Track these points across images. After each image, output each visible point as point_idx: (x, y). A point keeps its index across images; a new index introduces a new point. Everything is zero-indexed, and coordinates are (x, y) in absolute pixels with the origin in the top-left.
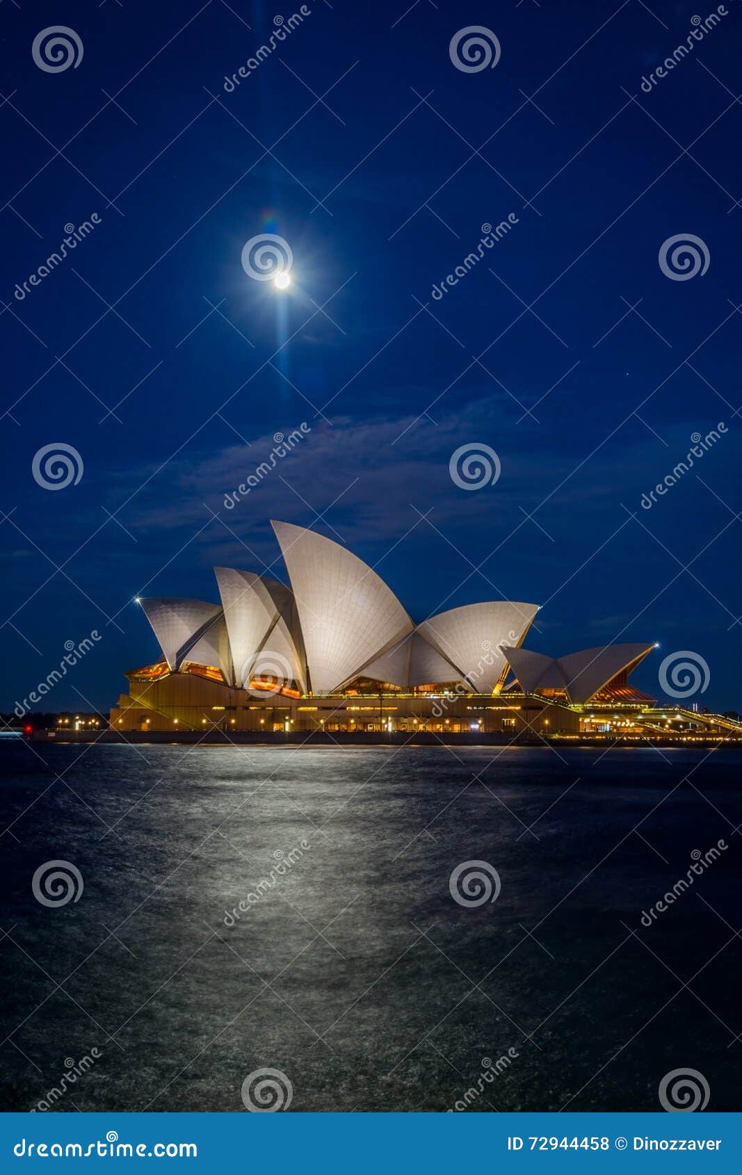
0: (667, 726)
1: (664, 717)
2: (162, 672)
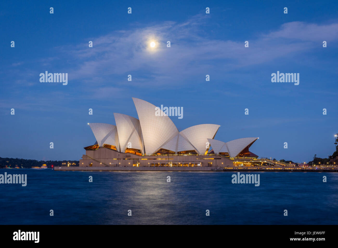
0: (262, 164)
1: (261, 161)
2: (96, 147)
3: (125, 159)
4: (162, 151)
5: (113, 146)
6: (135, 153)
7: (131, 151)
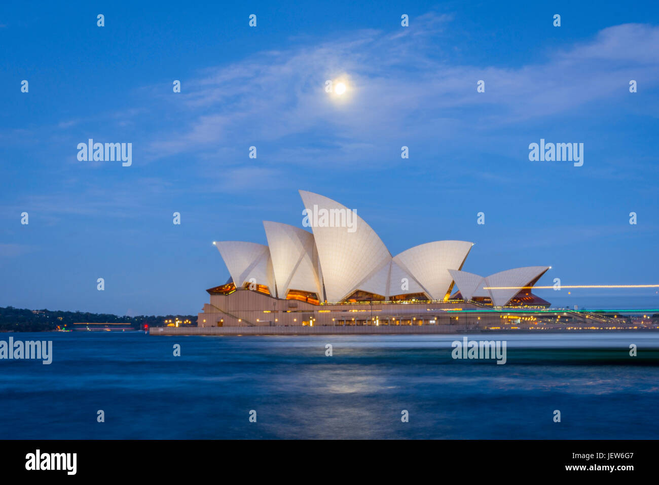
0: (557, 320)
1: (556, 314)
2: (230, 289)
3: (286, 312)
4: (359, 296)
5: (262, 286)
6: (307, 299)
7: (298, 296)
